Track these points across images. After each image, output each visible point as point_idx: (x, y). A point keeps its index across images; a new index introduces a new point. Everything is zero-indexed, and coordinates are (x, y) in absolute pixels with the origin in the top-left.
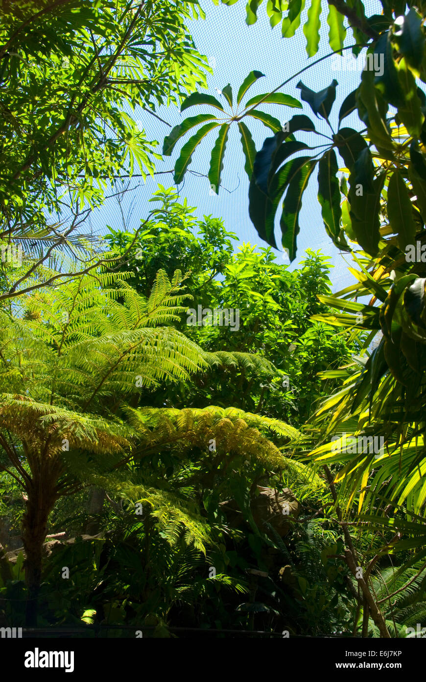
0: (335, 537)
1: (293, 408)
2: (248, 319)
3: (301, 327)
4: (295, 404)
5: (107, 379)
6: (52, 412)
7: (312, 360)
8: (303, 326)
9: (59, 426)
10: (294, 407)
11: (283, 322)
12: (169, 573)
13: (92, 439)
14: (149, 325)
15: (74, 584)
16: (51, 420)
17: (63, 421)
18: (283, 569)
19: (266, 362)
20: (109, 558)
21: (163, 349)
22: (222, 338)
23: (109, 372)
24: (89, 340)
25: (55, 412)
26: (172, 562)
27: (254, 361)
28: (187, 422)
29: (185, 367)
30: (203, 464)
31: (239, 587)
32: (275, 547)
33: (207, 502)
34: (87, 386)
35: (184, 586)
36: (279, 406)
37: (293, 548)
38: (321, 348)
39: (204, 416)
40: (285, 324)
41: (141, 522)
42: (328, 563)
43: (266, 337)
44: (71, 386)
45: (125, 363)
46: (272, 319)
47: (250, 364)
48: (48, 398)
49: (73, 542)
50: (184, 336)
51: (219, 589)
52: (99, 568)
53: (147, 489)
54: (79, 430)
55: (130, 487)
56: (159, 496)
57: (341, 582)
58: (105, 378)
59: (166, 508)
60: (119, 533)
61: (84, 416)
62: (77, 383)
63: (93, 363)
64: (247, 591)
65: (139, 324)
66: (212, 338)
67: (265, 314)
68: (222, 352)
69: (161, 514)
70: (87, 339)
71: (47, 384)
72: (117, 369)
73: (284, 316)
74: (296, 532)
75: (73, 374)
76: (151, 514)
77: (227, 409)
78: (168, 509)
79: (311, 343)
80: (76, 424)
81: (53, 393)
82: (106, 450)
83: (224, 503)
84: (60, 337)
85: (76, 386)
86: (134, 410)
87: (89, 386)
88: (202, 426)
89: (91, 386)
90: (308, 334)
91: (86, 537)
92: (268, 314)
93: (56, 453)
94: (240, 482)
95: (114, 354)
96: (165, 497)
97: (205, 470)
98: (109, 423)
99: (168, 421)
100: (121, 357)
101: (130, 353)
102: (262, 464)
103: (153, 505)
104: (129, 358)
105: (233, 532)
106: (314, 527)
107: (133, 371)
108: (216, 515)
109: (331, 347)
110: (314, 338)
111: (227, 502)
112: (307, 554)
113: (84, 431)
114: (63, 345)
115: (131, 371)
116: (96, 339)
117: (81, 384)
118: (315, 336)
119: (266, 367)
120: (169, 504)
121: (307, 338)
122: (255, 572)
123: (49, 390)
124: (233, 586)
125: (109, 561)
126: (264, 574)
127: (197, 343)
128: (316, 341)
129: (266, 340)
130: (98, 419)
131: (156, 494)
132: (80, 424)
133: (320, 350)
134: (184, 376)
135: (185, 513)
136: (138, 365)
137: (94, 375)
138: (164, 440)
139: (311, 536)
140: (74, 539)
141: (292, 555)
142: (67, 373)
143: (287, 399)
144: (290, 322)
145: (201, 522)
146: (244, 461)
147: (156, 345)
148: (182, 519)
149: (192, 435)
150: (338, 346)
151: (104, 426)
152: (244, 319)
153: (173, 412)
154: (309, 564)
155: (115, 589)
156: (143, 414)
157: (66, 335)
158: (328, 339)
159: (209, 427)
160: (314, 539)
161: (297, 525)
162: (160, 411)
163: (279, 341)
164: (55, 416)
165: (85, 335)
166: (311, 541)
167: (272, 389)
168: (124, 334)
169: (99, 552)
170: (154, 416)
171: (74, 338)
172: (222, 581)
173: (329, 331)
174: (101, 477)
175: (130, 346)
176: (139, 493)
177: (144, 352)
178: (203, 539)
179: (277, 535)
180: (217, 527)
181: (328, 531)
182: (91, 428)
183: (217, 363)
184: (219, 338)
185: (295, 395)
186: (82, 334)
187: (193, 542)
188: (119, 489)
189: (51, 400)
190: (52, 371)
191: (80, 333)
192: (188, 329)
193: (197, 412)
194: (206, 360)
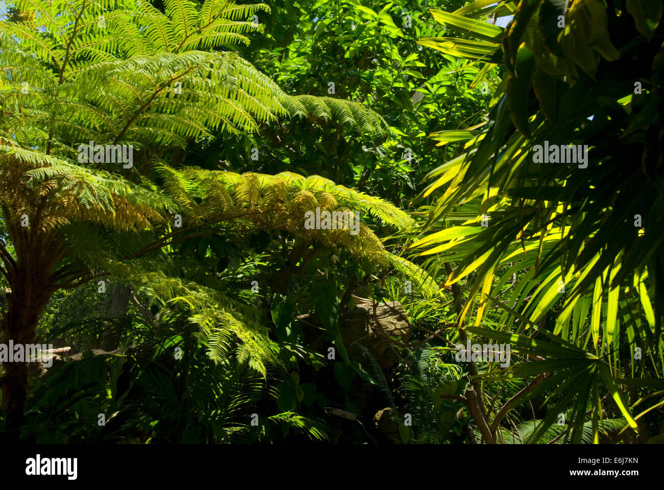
0: (459, 373)
1: (407, 185)
2: (351, 49)
3: (432, 66)
4: (411, 179)
5: (133, 124)
6: (46, 165)
7: (442, 116)
8: (435, 65)
9: (56, 186)
10: (409, 184)
11: (404, 57)
12: (215, 406)
13: (106, 207)
14: (201, 47)
15: (77, 416)
16: (43, 176)
17: (62, 179)
18: (380, 412)
19: (373, 115)
20: (131, 384)
21: (220, 84)
22: (312, 76)
23: (137, 113)
24: (107, 63)
25: (50, 165)
26: (222, 392)
27: (355, 113)
28: (250, 193)
29: (252, 114)
30: (274, 259)
31: (314, 431)
32: (372, 382)
33: (278, 313)
34: (104, 132)
35: (236, 426)
36: (388, 180)
37: (397, 384)
38: (457, 99)
39: (276, 186)
40: (408, 60)
41: (178, 335)
42: (443, 406)
43: (378, 77)
44: (79, 130)
45: (163, 101)
46: (388, 51)
47: (348, 119)
48: (43, 145)
49: (79, 358)
50: (252, 66)
51: (286, 433)
52: (116, 396)
53: (186, 283)
54: (85, 194)
55: (163, 280)
56: (202, 294)
57: (459, 433)
58: (132, 120)
59: (213, 312)
60: (147, 350)
61: (94, 174)
62: (89, 127)
63: (114, 97)
64: (325, 437)
65: (186, 44)
66: (298, 75)
67: (377, 42)
68: (309, 97)
69: (203, 319)
70: (105, 60)
71: (41, 123)
72: (149, 109)
73: (406, 47)
74: (404, 363)
75: (83, 113)
76: (190, 319)
77: (310, 178)
78: (215, 313)
79: (443, 91)
80: (81, 184)
81: (50, 138)
82: (128, 227)
83: (302, 316)
84: (62, 53)
85: (87, 131)
86: (173, 171)
87: (106, 131)
88: (272, 201)
89: (110, 131)
90: (440, 77)
91: (99, 352)
92: (383, 42)
93: (53, 226)
94: (326, 289)
95: (145, 87)
96: (211, 296)
97: (277, 266)
98: (132, 187)
99: (223, 190)
100: (157, 92)
101: (169, 86)
102: (356, 261)
103: (193, 307)
104: (168, 94)
105: (312, 356)
106: (430, 358)
107: (174, 113)
108: (288, 331)
109: (473, 99)
110: (449, 83)
111: (307, 315)
112: (417, 393)
113: (94, 195)
114: (67, 67)
115: (170, 113)
116: (119, 62)
117: (95, 128)
118: (450, 80)
119: (373, 123)
120: (217, 306)
121: (438, 83)
122: (338, 412)
123: (43, 133)
124: (306, 430)
125: (131, 387)
126: (350, 416)
127: (275, 79)
128: (451, 88)
129: (376, 82)
130: (116, 179)
131: (198, 292)
132: (88, 185)
133: (455, 102)
134: (250, 127)
135: (239, 319)
136: (182, 106)
137: (115, 116)
138: (214, 219)
139: (425, 370)
140: (81, 354)
141: (395, 394)
142: (73, 110)
143: (400, 170)
144: (414, 56)
145: (260, 332)
146: (331, 255)
147: (209, 77)
148: (233, 327)
149: (256, 212)
150: (482, 98)
151: (124, 190)
152: (346, 48)
153: (231, 178)
154: (418, 408)
155: (138, 425)
156: (186, 177)
157: (71, 52)
158: (469, 87)
159: (282, 202)
160: (428, 374)
161: (405, 353)
162: (212, 175)
163: (396, 85)
164: (49, 171)
165: (102, 53)
166: (424, 377)
167: (379, 155)
168: (163, 60)
169: (117, 373)
170: (203, 182)
171: (85, 58)
172: (291, 422)
173: (472, 74)
174: (120, 263)
175: (171, 76)
176: (174, 289)
177: (191, 87)
178: (262, 356)
179: (376, 365)
180: (288, 347)
181: (450, 365)
182: (105, 191)
183: (300, 113)
184: (308, 75)
185: (412, 167)
186: (97, 51)
187: (248, 359)
188: (144, 281)
189: (48, 147)
190: (50, 104)
191: (95, 51)
192: (261, 58)
193: (265, 180)
194: (285, 105)
